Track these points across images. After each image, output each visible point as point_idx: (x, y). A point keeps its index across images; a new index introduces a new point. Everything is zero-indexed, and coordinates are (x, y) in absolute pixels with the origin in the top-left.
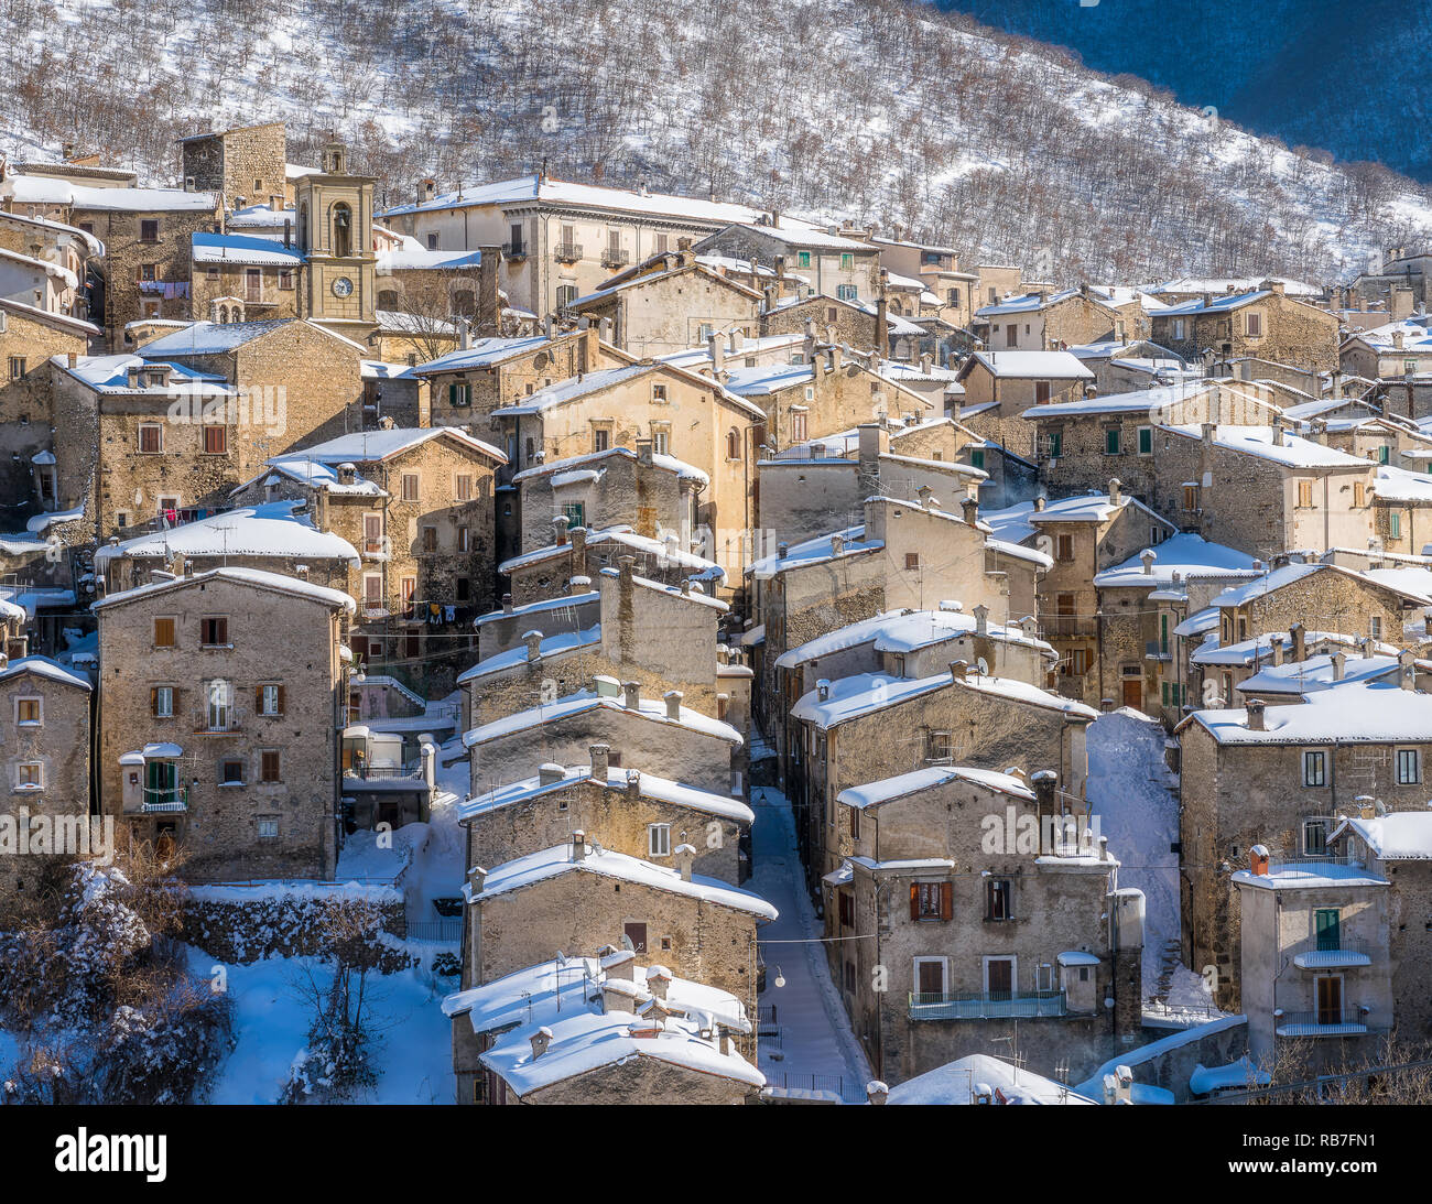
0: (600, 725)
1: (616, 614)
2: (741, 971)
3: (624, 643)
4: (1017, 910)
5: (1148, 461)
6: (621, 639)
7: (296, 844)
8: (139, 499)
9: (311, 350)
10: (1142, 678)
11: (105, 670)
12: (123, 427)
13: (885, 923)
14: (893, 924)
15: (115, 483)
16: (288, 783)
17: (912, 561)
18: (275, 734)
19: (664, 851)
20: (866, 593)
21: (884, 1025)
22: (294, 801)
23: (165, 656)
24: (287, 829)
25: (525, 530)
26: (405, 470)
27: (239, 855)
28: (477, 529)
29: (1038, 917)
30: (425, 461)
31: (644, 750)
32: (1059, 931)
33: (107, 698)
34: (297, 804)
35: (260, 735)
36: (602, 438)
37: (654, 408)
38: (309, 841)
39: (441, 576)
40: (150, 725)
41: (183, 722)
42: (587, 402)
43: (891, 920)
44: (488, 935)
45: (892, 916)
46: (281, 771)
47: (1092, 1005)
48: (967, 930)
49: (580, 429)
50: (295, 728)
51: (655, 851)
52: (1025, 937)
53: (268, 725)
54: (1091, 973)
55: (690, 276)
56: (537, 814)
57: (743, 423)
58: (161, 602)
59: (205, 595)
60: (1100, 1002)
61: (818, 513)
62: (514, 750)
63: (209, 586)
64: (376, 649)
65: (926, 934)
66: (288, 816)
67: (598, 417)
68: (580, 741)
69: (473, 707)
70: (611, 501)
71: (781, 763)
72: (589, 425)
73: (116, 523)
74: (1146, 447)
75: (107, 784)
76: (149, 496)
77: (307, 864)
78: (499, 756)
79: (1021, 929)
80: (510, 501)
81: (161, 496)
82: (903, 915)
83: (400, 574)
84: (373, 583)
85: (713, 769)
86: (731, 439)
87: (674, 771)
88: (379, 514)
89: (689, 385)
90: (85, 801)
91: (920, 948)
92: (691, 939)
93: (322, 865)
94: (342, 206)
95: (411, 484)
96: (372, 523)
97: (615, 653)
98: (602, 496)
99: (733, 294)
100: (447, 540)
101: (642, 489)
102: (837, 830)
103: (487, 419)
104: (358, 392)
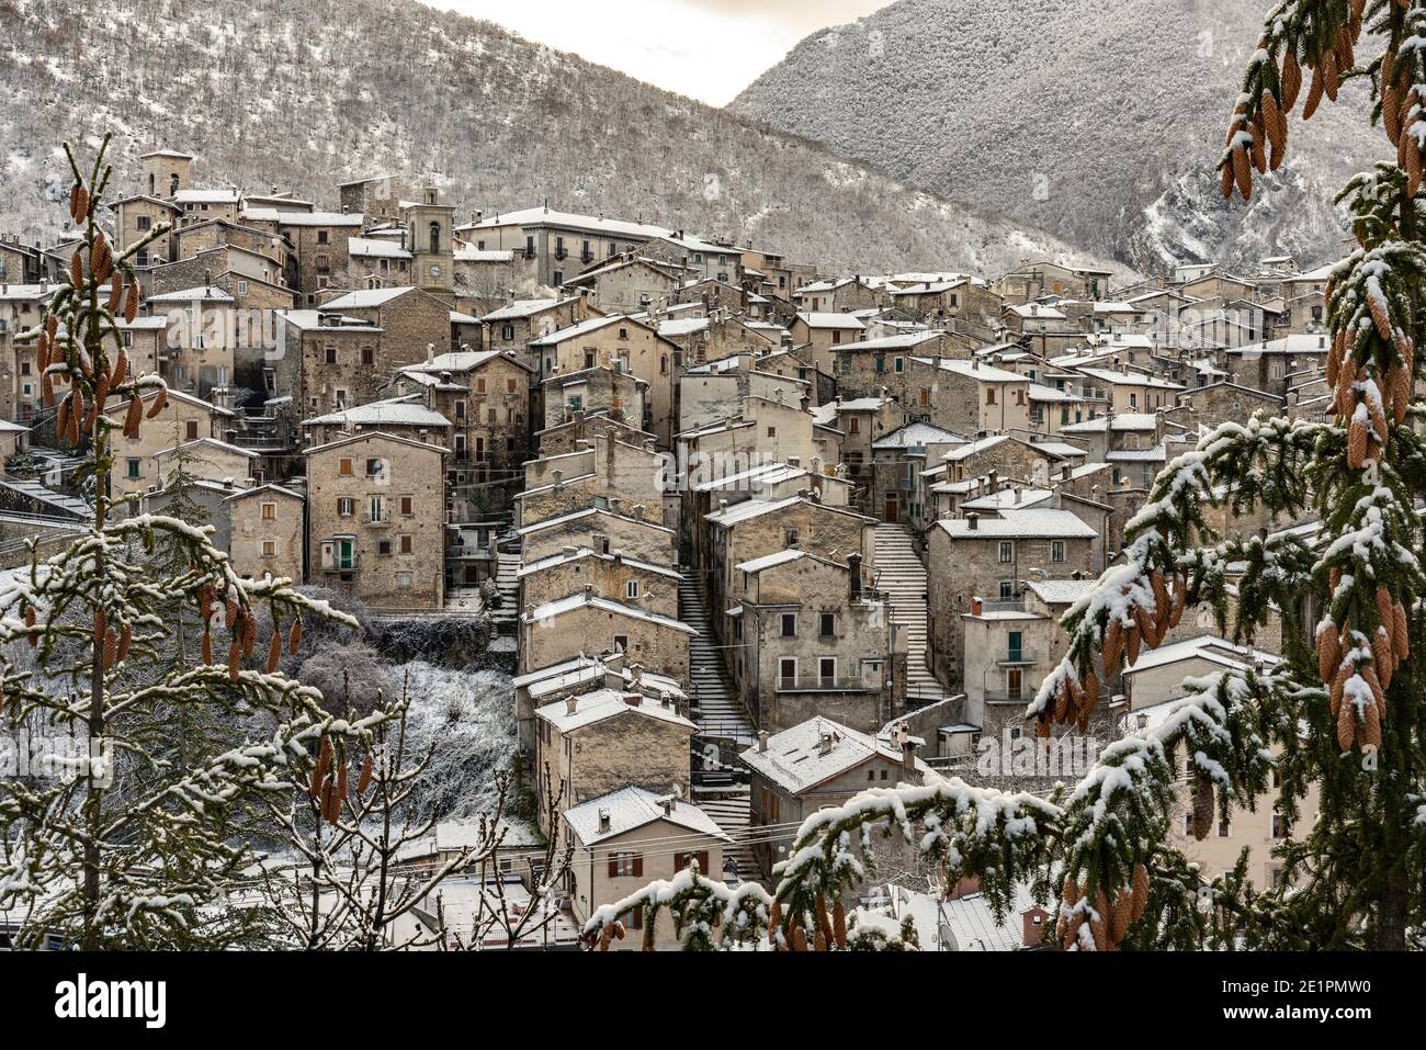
0: (597, 523)
1: (606, 459)
2: (681, 664)
3: (610, 476)
4: (837, 631)
5: (900, 377)
6: (608, 473)
7: (421, 588)
8: (324, 390)
9: (422, 306)
10: (897, 500)
11: (312, 487)
12: (315, 349)
13: (762, 637)
14: (767, 639)
15: (311, 380)
16: (416, 554)
17: (771, 431)
18: (408, 526)
19: (635, 595)
21: (761, 695)
22: (420, 564)
23: (346, 480)
24: (415, 580)
25: (547, 412)
26: (478, 376)
27: (388, 594)
28: (518, 410)
29: (849, 635)
30: (489, 370)
31: (622, 538)
32: (862, 643)
33: (313, 504)
34: (421, 566)
35: (400, 527)
36: (589, 361)
37: (620, 342)
38: (429, 587)
39: (498, 436)
40: (337, 519)
41: (356, 518)
42: (581, 338)
43: (766, 636)
44: (537, 642)
45: (767, 634)
46: (412, 547)
47: (880, 685)
48: (809, 642)
49: (578, 354)
50: (420, 523)
51: (630, 595)
52: (841, 646)
53: (405, 521)
54: (879, 667)
55: (636, 266)
56: (563, 573)
57: (669, 351)
58: (344, 449)
59: (369, 446)
60: (884, 683)
61: (714, 403)
62: (548, 536)
63: (371, 440)
64: (461, 478)
65: (786, 644)
66: (416, 572)
67: (588, 345)
68: (585, 532)
69: (523, 511)
70: (596, 395)
71: (695, 546)
72: (583, 352)
73: (311, 402)
74: (899, 369)
75: (313, 553)
76: (329, 388)
77: (426, 601)
79: (840, 641)
80: (537, 395)
81: (336, 389)
82: (773, 633)
83: (475, 434)
84: (460, 441)
85: (662, 549)
86: (663, 360)
87: (639, 550)
88: (464, 401)
89: (639, 330)
90: (300, 563)
91: (782, 651)
92: (653, 646)
93: (436, 601)
94: (434, 223)
95: (482, 383)
96: (460, 406)
97: (605, 482)
98: (592, 392)
99: (661, 277)
100: (502, 414)
101: (615, 388)
102: (733, 585)
103: (524, 347)
104: (448, 330)
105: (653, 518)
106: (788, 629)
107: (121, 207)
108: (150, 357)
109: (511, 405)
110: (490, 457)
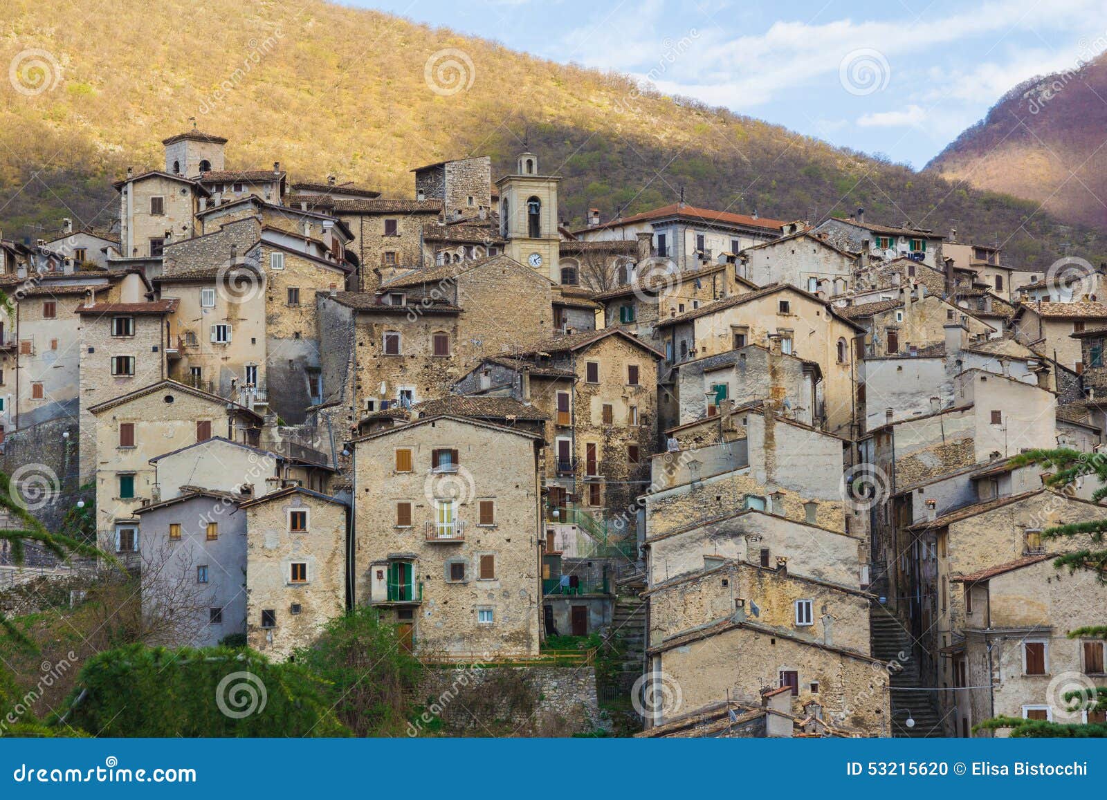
0: (751, 526)
1: (762, 444)
2: (878, 712)
3: (768, 467)
6: (766, 464)
7: (508, 628)
8: (383, 390)
9: (514, 279)
11: (358, 490)
12: (371, 334)
13: (996, 676)
14: (1003, 678)
15: (366, 377)
16: (501, 580)
17: (996, 417)
18: (491, 541)
19: (808, 620)
20: (959, 442)
22: (506, 594)
23: (404, 479)
24: (500, 617)
25: (682, 406)
26: (588, 358)
27: (462, 637)
28: (643, 408)
30: (603, 352)
31: (787, 547)
33: (359, 512)
34: (508, 597)
35: (478, 541)
36: (739, 340)
37: (780, 318)
38: (518, 626)
39: (616, 443)
40: (392, 533)
41: (418, 531)
42: (728, 312)
43: (1002, 674)
45: (1003, 671)
46: (495, 570)
49: (723, 332)
50: (506, 536)
51: (801, 620)
53: (485, 533)
55: (801, 239)
56: (704, 590)
57: (849, 335)
58: (401, 438)
59: (435, 432)
61: (913, 395)
62: (682, 546)
63: (438, 425)
65: (1032, 686)
66: (501, 606)
67: (737, 322)
68: (735, 539)
69: (648, 518)
70: (749, 382)
71: (892, 581)
72: (730, 331)
73: (366, 406)
75: (359, 580)
76: (390, 387)
77: (516, 645)
78: (670, 551)
80: (668, 392)
81: (400, 389)
82: (1012, 670)
83: (584, 439)
84: (564, 446)
85: (845, 562)
86: (840, 346)
87: (813, 564)
88: (568, 392)
89: (806, 303)
90: (342, 593)
91: (1027, 697)
92: (836, 684)
93: (529, 646)
94: (534, 199)
95: (592, 369)
96: (563, 399)
97: (762, 475)
98: (743, 378)
99: (834, 255)
100: (621, 415)
101: (774, 373)
102: (949, 609)
103: (650, 330)
104: (549, 312)
105: (831, 526)
106: (1035, 665)
107: (130, 185)
108: (155, 349)
109: (633, 401)
110: (607, 469)
